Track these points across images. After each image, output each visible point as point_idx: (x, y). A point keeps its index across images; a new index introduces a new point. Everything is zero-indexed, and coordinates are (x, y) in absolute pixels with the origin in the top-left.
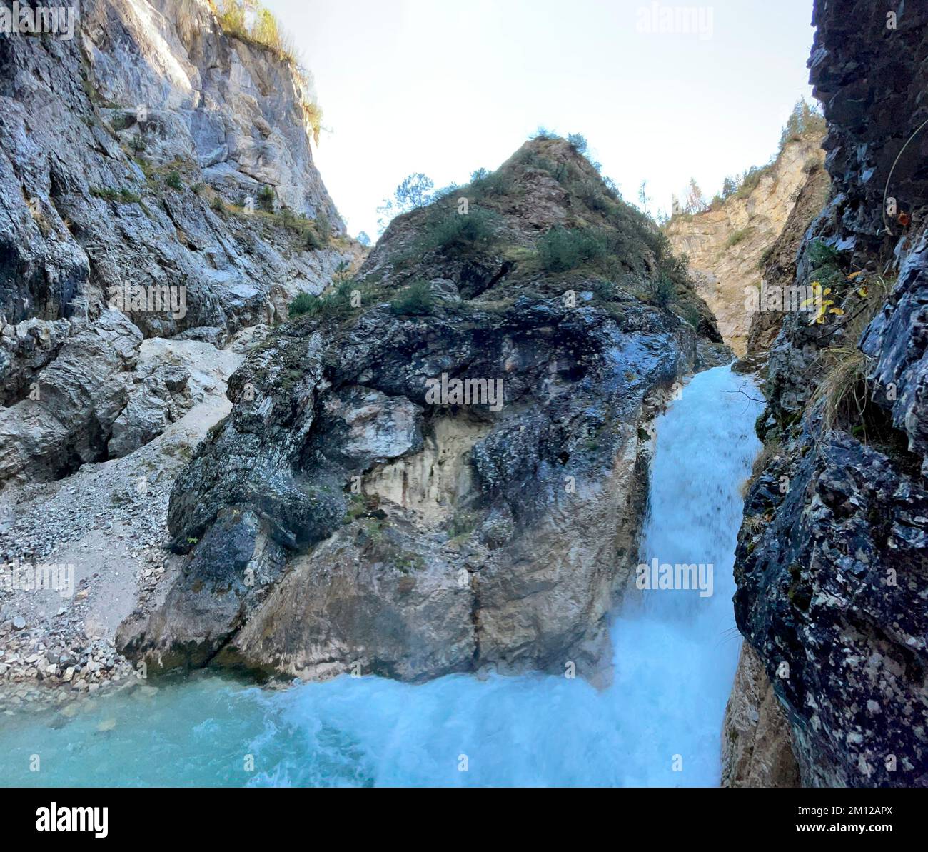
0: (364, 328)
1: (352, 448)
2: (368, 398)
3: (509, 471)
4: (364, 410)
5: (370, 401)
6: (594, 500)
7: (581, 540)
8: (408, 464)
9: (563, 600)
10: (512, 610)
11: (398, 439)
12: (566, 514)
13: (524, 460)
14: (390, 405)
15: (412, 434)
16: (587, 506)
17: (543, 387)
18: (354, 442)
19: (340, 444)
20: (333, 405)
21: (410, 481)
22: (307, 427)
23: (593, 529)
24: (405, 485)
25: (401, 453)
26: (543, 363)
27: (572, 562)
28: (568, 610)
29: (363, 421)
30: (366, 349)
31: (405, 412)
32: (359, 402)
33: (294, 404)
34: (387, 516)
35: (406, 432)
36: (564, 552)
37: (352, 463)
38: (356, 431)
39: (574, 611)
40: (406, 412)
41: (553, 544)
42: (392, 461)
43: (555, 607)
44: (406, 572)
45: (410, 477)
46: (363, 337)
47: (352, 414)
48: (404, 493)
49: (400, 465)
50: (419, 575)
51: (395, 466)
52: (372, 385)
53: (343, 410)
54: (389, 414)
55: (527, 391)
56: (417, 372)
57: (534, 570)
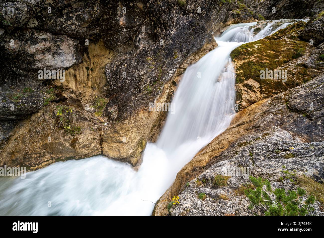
2: (40, 37)
3: (119, 85)
5: (42, 39)
6: (144, 119)
7: (137, 131)
8: (75, 70)
9: (128, 148)
10: (113, 145)
11: (67, 58)
12: (133, 121)
13: (125, 82)
14: (57, 41)
15: (74, 56)
16: (141, 121)
17: (138, 39)
18: (40, 62)
21: (78, 79)
23: (141, 129)
24: (76, 80)
25: (71, 65)
26: (139, 25)
27: (132, 138)
28: (129, 151)
34: (67, 99)
35: (71, 55)
36: (130, 134)
39: (131, 152)
40: (68, 45)
41: (127, 131)
43: (125, 150)
44: (73, 135)
45: (78, 76)
48: (76, 84)
49: (72, 70)
50: (80, 136)
51: (68, 71)
54: (58, 46)
55: (130, 38)
56: (69, 23)
57: (120, 136)
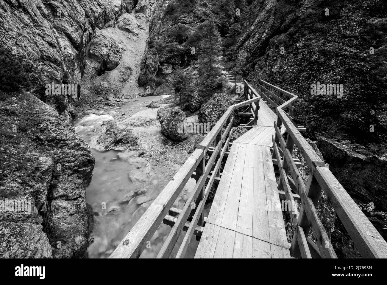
0: (164, 55)
1: (163, 72)
4: (165, 67)
19: (162, 72)
20: (160, 67)
22: (157, 70)
29: (165, 68)
30: (165, 58)
31: (170, 67)
32: (164, 66)
33: (156, 68)
37: (163, 74)
38: (164, 70)
42: (169, 74)
46: (164, 56)
47: (163, 68)
52: (166, 63)
53: (162, 67)
